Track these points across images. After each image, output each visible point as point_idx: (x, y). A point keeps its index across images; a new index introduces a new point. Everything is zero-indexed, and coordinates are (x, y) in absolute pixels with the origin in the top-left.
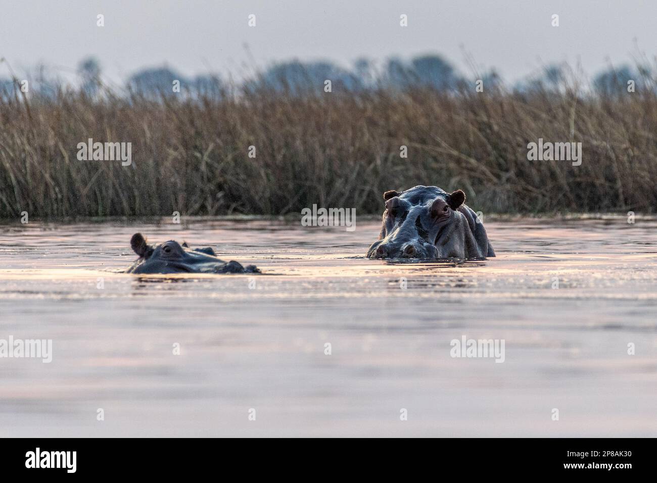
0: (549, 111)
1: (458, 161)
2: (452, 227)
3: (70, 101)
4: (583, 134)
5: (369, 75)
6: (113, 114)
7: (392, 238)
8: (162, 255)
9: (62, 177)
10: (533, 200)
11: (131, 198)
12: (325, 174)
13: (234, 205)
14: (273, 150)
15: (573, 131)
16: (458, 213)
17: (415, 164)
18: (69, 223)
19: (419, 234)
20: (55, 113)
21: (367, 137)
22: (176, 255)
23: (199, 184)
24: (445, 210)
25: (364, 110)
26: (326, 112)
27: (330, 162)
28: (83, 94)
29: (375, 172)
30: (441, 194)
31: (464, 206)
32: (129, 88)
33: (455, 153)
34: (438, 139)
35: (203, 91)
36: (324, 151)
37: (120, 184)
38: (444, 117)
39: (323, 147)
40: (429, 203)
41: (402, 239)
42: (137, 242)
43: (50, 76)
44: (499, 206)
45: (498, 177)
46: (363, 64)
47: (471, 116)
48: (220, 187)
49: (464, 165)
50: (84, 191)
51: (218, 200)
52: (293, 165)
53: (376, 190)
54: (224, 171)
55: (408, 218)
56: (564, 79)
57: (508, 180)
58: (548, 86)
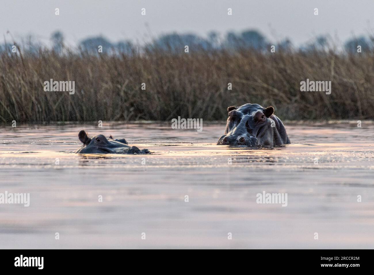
0: (319, 62)
1: (268, 90)
2: (266, 127)
3: (46, 56)
4: (339, 75)
5: (217, 41)
6: (71, 63)
7: (232, 133)
8: (95, 143)
9: (42, 98)
10: (310, 113)
11: (81, 111)
12: (191, 98)
13: (139, 115)
14: (162, 83)
15: (333, 73)
16: (270, 119)
17: (242, 92)
18: (46, 125)
19: (247, 131)
20: (38, 62)
21: (215, 76)
22: (103, 143)
23: (120, 103)
24: (263, 117)
25: (214, 61)
26: (192, 62)
27: (195, 91)
28: (53, 52)
29: (220, 96)
30: (260, 108)
31: (273, 115)
32: (80, 48)
33: (265, 86)
34: (256, 78)
35: (122, 50)
36: (191, 84)
37: (75, 103)
38: (259, 65)
39: (191, 82)
40: (253, 114)
41: (238, 134)
42: (82, 136)
43: (35, 42)
44: (291, 116)
45: (290, 99)
46: (213, 35)
47: (275, 65)
48: (132, 105)
49: (271, 92)
50: (55, 107)
51: (131, 112)
52: (173, 93)
53: (220, 107)
54: (134, 96)
55: (241, 122)
56: (328, 44)
57: (296, 101)
58: (319, 48)
